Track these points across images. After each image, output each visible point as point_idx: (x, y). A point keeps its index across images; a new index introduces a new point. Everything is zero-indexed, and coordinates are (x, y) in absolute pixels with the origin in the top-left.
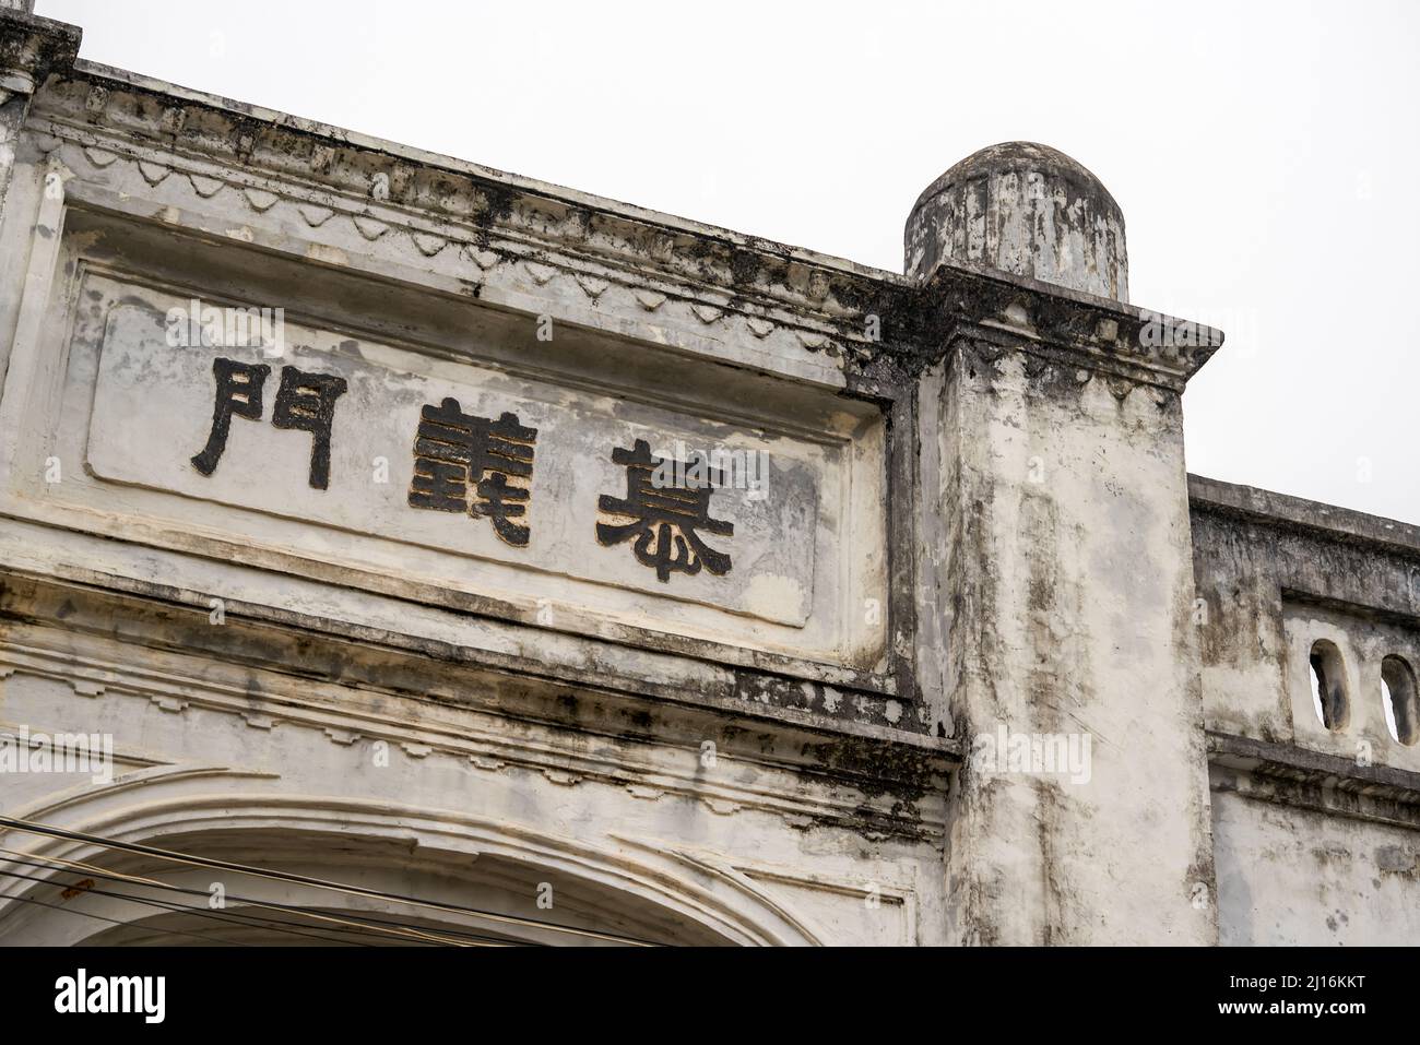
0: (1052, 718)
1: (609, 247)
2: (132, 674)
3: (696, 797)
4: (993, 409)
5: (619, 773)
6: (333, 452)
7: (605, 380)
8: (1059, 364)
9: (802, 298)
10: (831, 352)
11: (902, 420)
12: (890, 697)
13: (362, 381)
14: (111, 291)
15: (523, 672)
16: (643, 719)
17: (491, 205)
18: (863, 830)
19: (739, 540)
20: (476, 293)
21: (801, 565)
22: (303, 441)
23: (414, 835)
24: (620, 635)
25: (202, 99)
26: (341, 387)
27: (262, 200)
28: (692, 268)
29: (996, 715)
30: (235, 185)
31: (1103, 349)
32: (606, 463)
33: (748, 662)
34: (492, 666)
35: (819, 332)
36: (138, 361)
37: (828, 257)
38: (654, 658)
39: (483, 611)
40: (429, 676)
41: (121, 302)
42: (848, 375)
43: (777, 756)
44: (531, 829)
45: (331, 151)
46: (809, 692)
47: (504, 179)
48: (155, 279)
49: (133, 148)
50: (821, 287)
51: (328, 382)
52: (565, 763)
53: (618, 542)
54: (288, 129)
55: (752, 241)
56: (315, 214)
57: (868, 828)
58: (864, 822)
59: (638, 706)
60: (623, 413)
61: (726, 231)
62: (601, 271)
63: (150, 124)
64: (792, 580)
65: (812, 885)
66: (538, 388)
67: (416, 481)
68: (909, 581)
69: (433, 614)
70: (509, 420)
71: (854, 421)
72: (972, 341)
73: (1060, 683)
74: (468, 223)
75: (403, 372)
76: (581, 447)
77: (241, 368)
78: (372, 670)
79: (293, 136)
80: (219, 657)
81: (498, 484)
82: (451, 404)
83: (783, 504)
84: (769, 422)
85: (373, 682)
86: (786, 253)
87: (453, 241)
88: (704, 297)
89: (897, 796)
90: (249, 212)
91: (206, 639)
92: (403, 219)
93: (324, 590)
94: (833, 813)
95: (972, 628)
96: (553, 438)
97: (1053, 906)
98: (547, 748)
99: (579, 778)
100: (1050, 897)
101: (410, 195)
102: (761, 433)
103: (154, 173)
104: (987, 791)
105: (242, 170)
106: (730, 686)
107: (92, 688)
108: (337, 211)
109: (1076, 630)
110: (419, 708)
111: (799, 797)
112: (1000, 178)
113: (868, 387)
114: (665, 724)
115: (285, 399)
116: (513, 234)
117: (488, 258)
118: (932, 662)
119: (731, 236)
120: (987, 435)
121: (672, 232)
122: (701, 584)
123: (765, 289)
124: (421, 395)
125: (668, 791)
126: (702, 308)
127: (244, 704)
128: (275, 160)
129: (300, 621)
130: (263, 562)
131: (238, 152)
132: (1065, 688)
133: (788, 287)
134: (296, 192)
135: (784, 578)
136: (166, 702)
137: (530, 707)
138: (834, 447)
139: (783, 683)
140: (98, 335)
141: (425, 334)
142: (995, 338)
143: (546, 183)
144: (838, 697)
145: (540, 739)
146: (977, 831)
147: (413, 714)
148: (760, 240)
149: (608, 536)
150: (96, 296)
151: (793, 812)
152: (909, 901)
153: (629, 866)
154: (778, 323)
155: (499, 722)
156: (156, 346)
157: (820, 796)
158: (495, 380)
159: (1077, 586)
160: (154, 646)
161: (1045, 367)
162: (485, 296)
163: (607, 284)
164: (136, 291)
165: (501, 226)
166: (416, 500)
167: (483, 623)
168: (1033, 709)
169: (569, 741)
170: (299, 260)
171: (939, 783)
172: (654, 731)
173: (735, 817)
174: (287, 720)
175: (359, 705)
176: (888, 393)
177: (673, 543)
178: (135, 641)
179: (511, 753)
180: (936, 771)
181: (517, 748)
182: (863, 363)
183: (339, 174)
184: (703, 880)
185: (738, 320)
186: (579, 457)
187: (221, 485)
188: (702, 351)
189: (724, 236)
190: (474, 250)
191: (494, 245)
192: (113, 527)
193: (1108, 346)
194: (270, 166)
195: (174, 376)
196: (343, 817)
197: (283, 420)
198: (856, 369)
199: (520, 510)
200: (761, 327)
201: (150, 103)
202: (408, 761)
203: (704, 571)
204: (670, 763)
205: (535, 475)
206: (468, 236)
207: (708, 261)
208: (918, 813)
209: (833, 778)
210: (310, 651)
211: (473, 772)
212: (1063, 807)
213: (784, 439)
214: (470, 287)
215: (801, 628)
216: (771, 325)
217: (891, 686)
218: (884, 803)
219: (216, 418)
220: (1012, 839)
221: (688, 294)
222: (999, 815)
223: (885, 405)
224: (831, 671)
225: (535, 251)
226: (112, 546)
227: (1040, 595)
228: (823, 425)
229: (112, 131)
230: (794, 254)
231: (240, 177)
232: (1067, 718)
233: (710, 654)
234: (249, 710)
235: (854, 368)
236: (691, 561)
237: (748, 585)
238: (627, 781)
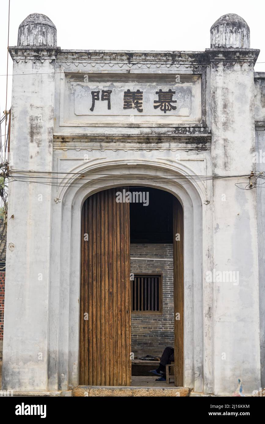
0: (227, 127)
1: (150, 58)
2: (84, 147)
3: (170, 150)
4: (217, 74)
5: (157, 148)
6: (111, 103)
7: (154, 80)
8: (229, 62)
9: (184, 59)
10: (191, 67)
11: (203, 77)
12: (202, 127)
13: (114, 90)
14: (75, 84)
15: (139, 136)
16: (160, 139)
17: (129, 57)
18: (197, 150)
19: (178, 103)
20: (129, 72)
21: (189, 106)
22: (106, 102)
23: (127, 163)
24: (156, 126)
25: (81, 51)
26: (111, 91)
27: (93, 65)
28: (165, 58)
29: (217, 129)
30: (89, 63)
31: (237, 58)
32: (155, 95)
33: (177, 126)
34: (135, 136)
35: (188, 64)
36: (80, 95)
37: (187, 51)
38: (162, 128)
39: (134, 126)
40: (126, 139)
41: (77, 85)
42: (193, 71)
43: (182, 141)
44: (144, 160)
45: (103, 54)
46: (188, 129)
47: (131, 52)
48: (81, 80)
49: (73, 61)
50: (187, 57)
51: (109, 91)
52: (148, 148)
53: (157, 108)
54: (95, 53)
55: (174, 52)
56: (102, 65)
57: (198, 150)
58: (197, 149)
59: (159, 138)
60: (157, 85)
61: (169, 51)
62: (149, 63)
63: (75, 57)
64: (187, 108)
65: (189, 160)
66: (143, 84)
67: (124, 105)
68: (205, 106)
69: (127, 128)
70: (138, 91)
71: (197, 77)
72: (213, 62)
73: (228, 121)
74: (127, 60)
75: (120, 87)
76: (150, 93)
77: (95, 92)
78: (118, 140)
79: (96, 53)
80: (95, 142)
81: (137, 103)
82: (129, 90)
83: (185, 95)
84: (183, 81)
85: (118, 141)
86: (180, 52)
87: (125, 64)
88: (167, 63)
89: (203, 144)
90: (92, 67)
91: (93, 140)
92: (116, 62)
93: (110, 128)
94: (192, 148)
95: (213, 115)
96: (146, 92)
97: (226, 159)
98: (145, 146)
99: (151, 150)
100: (226, 157)
101: (116, 58)
102: (181, 83)
103: (77, 64)
104: (215, 142)
105: (90, 60)
106: (174, 131)
107: (79, 150)
108: (105, 63)
109: (232, 111)
110: (125, 144)
111: (186, 147)
112: (220, 26)
113: (197, 73)
114: (163, 139)
115: (103, 96)
116: (134, 60)
117: (131, 65)
118: (209, 119)
119: (170, 52)
120: (216, 79)
121: (160, 54)
122: (172, 112)
123: (178, 59)
124: (124, 90)
125: (165, 150)
126: (167, 65)
127: (100, 148)
128: (94, 58)
129: (105, 135)
130: (100, 125)
131: (89, 58)
132: (229, 122)
133: (182, 58)
134: (99, 62)
135: (186, 108)
136: (89, 150)
137: (142, 141)
138: (194, 82)
139: (183, 128)
140: (74, 92)
141: (124, 79)
142: (217, 60)
143: (138, 51)
144: (193, 129)
145: (144, 145)
146: (213, 149)
147: (125, 145)
148: (175, 51)
149: (156, 107)
150: (72, 85)
151: (185, 149)
152: (205, 160)
153: (159, 162)
154: (181, 64)
155: (138, 144)
156: (82, 92)
157: (189, 146)
158: (136, 84)
159: (232, 103)
160: (86, 142)
161: (227, 63)
162: (131, 72)
163: (151, 65)
164: (78, 83)
165: (132, 59)
166: (125, 108)
167: (134, 128)
168: (224, 127)
169: (149, 145)
170: (101, 73)
171: (209, 140)
172: (162, 141)
173: (176, 152)
174: (106, 149)
175: (116, 145)
176: (201, 73)
177: (167, 106)
178: (84, 142)
179: (140, 148)
180: (208, 139)
181: (141, 147)
182: (196, 68)
183: (105, 57)
184: (171, 162)
185: (174, 65)
186: (150, 95)
187: (95, 112)
188: (168, 73)
189: (169, 52)
190: (128, 64)
191: (131, 63)
192: (78, 125)
193: (238, 57)
194: (94, 59)
195: (86, 96)
196: (116, 162)
197: (103, 99)
198: (195, 70)
199: (141, 106)
200: (177, 66)
201: (74, 54)
202: (125, 152)
203: (172, 110)
204: (165, 145)
205: (143, 100)
206: (127, 62)
207: (167, 57)
208: (206, 146)
209: (192, 143)
210: (108, 139)
211: (135, 152)
212: (228, 142)
213: (185, 83)
214: (128, 71)
215: (189, 116)
216: (180, 65)
217: (202, 125)
218: (200, 145)
219: (93, 101)
220: (219, 149)
221: (165, 63)
222: (217, 146)
223: (201, 75)
224: (191, 125)
225: (138, 62)
226: (79, 128)
227: (225, 106)
228: (192, 79)
229: (69, 59)
230: (181, 53)
231: (90, 62)
232: (229, 127)
233: (171, 126)
234: (101, 149)
235: (195, 69)
236: (170, 109)
237: (179, 111)
238: (158, 149)
